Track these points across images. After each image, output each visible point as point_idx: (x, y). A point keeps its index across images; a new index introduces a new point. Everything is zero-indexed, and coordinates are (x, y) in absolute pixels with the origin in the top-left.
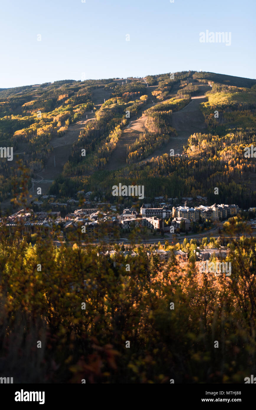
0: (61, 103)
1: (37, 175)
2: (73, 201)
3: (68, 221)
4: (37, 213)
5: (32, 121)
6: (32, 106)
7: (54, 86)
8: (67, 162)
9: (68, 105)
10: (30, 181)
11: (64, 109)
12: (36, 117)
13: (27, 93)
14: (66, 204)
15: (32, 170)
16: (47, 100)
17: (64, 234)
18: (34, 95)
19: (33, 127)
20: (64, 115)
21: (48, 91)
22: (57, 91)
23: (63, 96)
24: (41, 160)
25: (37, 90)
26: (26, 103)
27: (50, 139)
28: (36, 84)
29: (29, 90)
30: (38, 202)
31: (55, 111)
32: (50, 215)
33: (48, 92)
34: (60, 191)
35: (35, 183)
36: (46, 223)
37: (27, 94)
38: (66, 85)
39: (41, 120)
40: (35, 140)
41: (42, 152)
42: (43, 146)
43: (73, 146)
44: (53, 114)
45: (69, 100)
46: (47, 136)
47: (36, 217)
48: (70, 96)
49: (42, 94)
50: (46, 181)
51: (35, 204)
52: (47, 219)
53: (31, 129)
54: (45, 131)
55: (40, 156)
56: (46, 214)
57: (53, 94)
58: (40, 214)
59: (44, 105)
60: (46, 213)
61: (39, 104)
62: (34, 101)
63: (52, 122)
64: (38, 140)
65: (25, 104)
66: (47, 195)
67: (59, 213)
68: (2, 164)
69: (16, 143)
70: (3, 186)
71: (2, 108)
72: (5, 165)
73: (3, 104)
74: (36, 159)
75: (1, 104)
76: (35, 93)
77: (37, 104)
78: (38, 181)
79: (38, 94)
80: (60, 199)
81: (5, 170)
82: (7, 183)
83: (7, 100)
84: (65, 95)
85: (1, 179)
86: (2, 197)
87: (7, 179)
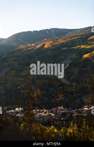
26: (90, 37)
68: (75, 76)
69: (84, 62)
70: (76, 89)
71: (76, 41)
72: (77, 76)
73: (77, 38)
75: (75, 38)
81: (77, 79)
82: (78, 88)
83: (79, 36)
85: (75, 85)
86: (75, 97)
87: (78, 85)
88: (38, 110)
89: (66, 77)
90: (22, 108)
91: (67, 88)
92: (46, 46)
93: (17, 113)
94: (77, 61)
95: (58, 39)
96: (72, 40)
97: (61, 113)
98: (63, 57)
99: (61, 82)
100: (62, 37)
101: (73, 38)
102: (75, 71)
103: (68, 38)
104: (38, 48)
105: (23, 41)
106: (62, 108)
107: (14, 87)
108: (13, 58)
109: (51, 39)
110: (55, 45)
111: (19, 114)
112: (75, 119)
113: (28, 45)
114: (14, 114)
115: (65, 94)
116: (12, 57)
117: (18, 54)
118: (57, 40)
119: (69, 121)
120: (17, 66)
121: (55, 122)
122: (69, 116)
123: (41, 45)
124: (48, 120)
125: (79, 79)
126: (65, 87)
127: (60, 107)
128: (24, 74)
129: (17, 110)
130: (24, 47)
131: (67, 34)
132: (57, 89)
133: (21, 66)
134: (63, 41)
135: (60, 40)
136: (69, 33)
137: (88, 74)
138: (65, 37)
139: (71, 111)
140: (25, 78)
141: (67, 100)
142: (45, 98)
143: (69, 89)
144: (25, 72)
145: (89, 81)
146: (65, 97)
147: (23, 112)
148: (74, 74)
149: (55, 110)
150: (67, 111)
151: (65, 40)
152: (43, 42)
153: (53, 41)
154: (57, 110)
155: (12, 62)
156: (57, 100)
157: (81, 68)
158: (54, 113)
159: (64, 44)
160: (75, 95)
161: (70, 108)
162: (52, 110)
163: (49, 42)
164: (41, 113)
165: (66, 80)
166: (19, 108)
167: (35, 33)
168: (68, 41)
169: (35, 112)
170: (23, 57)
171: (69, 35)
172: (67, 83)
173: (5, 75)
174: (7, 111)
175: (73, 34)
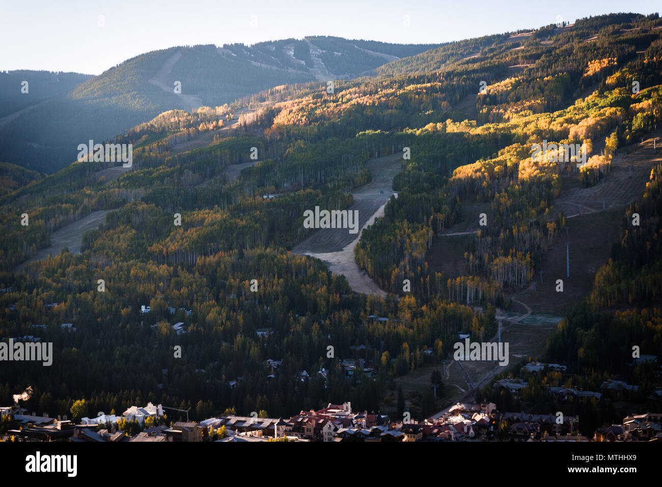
0: (596, 83)
1: (513, 298)
2: (619, 385)
4: (509, 415)
5: (506, 139)
6: (508, 93)
7: (574, 33)
8: (607, 263)
9: (617, 91)
10: (492, 317)
11: (602, 102)
12: (516, 126)
13: (495, 55)
14: (598, 395)
15: (498, 283)
16: (553, 75)
18: (515, 61)
19: (507, 155)
20: (603, 120)
21: (555, 48)
22: (585, 49)
23: (600, 63)
24: (528, 256)
25: (523, 47)
26: (489, 84)
27: (555, 191)
29: (500, 48)
30: (511, 382)
31: (575, 108)
32: (548, 426)
33: (558, 51)
34: (581, 352)
35: (505, 323)
37: (494, 60)
38: (610, 28)
39: (533, 133)
40: (512, 195)
41: (529, 231)
42: (533, 211)
44: (568, 116)
45: (618, 74)
46: (548, 183)
47: (502, 426)
48: (622, 62)
49: (538, 57)
50: (539, 318)
51: (502, 388)
52: (538, 436)
53: (499, 163)
54: (542, 169)
55: (525, 242)
56: (533, 420)
57: (571, 57)
58: (515, 418)
59: (542, 90)
60: (535, 418)
61: (528, 87)
62: (513, 80)
63: (565, 142)
64: (522, 193)
65: (488, 88)
66: (540, 362)
67: (573, 420)
68: (414, 262)
69: (455, 201)
70: (411, 327)
71: (421, 102)
72: (421, 267)
73: (426, 88)
74: (511, 250)
75: (420, 89)
76: (518, 57)
77: (523, 88)
78: (516, 317)
79: (525, 57)
80: (580, 378)
81: (422, 279)
82: (424, 320)
83: (437, 78)
84: (606, 61)
85: (409, 307)
86: (408, 361)
87: (424, 308)
88: (233, 420)
89: (369, 270)
90: (160, 407)
91: (371, 321)
92: (280, 120)
93: (134, 427)
94: (424, 194)
96: (404, 97)
97: (340, 435)
98: (360, 172)
99: (348, 290)
100: (359, 80)
101: (411, 87)
102: (414, 240)
103: (386, 87)
104: (247, 128)
106: (346, 410)
107: (124, 306)
109: (308, 84)
110: (322, 117)
111: (141, 434)
113: (199, 111)
114: (117, 435)
115: (363, 347)
116: (122, 163)
117: (151, 150)
120: (140, 208)
123: (260, 112)
125: (428, 279)
126: (362, 314)
127: (338, 409)
128: (173, 247)
129: (134, 417)
130: (178, 118)
131: (383, 67)
132: (328, 322)
133: (160, 207)
134: (364, 100)
135: (350, 93)
136: (391, 64)
137: (471, 257)
138: (370, 79)
139: (389, 430)
140: (179, 267)
141: (370, 373)
142: (269, 362)
143: (381, 322)
144: (178, 237)
145: (475, 287)
146: (362, 361)
147: (163, 427)
148: (406, 252)
149: (314, 422)
150: (368, 427)
151: (371, 95)
152: (270, 98)
153: (313, 98)
154: (321, 421)
155: (119, 187)
156: (325, 375)
157: (443, 228)
158: (309, 434)
159: (365, 112)
160: (411, 351)
161: (383, 415)
162: (300, 420)
163: (297, 100)
164: (246, 434)
165: (369, 280)
166: (143, 404)
167: (233, 54)
168: (383, 99)
169: (216, 427)
170: (172, 168)
171: (393, 72)
172: (375, 294)
173: (83, 250)
174: (86, 419)
175: (409, 69)
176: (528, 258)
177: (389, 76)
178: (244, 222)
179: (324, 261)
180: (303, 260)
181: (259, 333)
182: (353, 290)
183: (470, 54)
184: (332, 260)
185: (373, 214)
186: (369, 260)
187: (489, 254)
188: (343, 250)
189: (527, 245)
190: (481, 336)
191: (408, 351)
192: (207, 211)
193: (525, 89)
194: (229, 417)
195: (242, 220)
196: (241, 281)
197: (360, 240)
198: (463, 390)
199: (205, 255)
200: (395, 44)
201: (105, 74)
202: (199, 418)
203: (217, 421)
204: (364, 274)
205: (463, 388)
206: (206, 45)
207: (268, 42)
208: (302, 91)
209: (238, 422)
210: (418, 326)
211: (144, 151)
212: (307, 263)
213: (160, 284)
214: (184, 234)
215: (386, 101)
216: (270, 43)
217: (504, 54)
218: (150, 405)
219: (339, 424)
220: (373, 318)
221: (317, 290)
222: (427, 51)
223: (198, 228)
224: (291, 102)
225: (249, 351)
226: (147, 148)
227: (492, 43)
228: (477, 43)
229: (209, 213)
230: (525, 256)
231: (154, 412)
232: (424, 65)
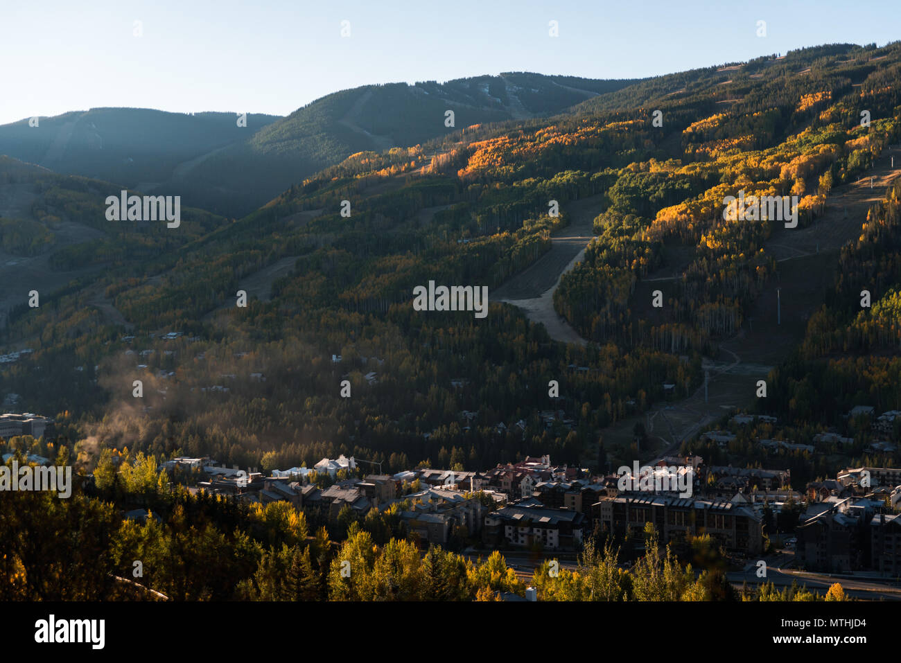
0: (809, 118)
1: (720, 347)
2: (833, 438)
3: (814, 504)
4: (716, 469)
5: (714, 180)
6: (715, 130)
7: (786, 66)
8: (821, 310)
9: (831, 126)
10: (698, 367)
11: (815, 139)
12: (723, 165)
14: (811, 448)
15: (705, 331)
16: (763, 111)
17: (800, 546)
18: (723, 96)
19: (714, 196)
20: (815, 157)
21: (765, 82)
22: (797, 83)
23: (813, 97)
24: (736, 302)
25: (730, 82)
26: (695, 121)
27: (765, 234)
28: (730, 62)
29: (707, 82)
30: (718, 434)
31: (786, 146)
32: (757, 480)
33: (768, 85)
34: (792, 403)
35: (712, 373)
36: (741, 505)
37: (701, 95)
38: (824, 60)
39: (742, 173)
40: (719, 238)
41: (738, 276)
43: (843, 256)
44: (779, 154)
45: (832, 109)
46: (757, 225)
47: (709, 480)
48: (837, 96)
49: (747, 91)
50: (748, 367)
51: (709, 440)
52: (747, 492)
53: (707, 204)
55: (733, 288)
56: (742, 474)
57: (783, 92)
58: (723, 472)
59: (751, 127)
60: (744, 472)
61: (737, 123)
62: (720, 116)
63: (776, 181)
64: (729, 236)
65: (693, 125)
66: (749, 413)
67: (784, 474)
68: (616, 309)
69: (659, 245)
70: (613, 377)
71: (622, 140)
72: (623, 314)
73: (628, 126)
74: (718, 296)
75: (621, 126)
76: (726, 92)
77: (731, 125)
78: (723, 366)
79: (734, 92)
80: (792, 430)
81: (624, 327)
82: (626, 370)
83: (640, 115)
84: (820, 95)
85: (611, 356)
86: (609, 412)
87: (626, 357)
88: (427, 473)
89: (569, 317)
90: (352, 459)
91: (571, 370)
92: (475, 163)
93: (326, 480)
94: (627, 237)
95: (535, 125)
96: (605, 135)
97: (538, 489)
99: (547, 339)
101: (611, 125)
102: (616, 285)
103: (586, 125)
104: (439, 170)
105: (368, 134)
106: (545, 463)
107: (314, 355)
108: (314, 213)
109: (504, 123)
110: (519, 157)
111: (333, 487)
112: (607, 523)
113: (391, 152)
114: (309, 488)
116: (311, 208)
118: (531, 130)
119: (578, 533)
120: (330, 254)
121: (508, 531)
122: (578, 507)
123: (453, 152)
124: (475, 520)
126: (561, 363)
127: (536, 462)
128: (365, 295)
129: (326, 469)
130: (369, 160)
131: (582, 104)
132: (525, 371)
133: (350, 253)
134: (562, 139)
135: (548, 132)
136: (591, 100)
137: (677, 302)
138: (569, 116)
139: (590, 484)
140: (371, 315)
141: (570, 425)
142: (465, 414)
143: (581, 371)
144: (370, 283)
145: (680, 335)
146: (562, 413)
147: (355, 480)
148: (607, 299)
149: (511, 475)
150: (568, 482)
151: (570, 133)
152: (465, 137)
153: (509, 138)
154: (519, 475)
155: (308, 232)
156: (522, 427)
157: (647, 273)
158: (506, 487)
159: (563, 152)
160: (613, 402)
161: (584, 468)
162: (497, 473)
163: (492, 140)
164: (441, 488)
165: (569, 328)
166: (334, 457)
167: (426, 93)
168: (583, 138)
169: (410, 479)
170: (363, 212)
171: (593, 109)
172: (575, 343)
173: (272, 297)
174: (276, 472)
175: (611, 105)
176: (737, 305)
177: (589, 113)
178: (438, 268)
179: (521, 308)
180: (500, 307)
181: (454, 383)
182: (552, 338)
183: (677, 89)
184: (530, 307)
185: (573, 259)
186: (569, 307)
187: (695, 300)
188: (540, 297)
189: (736, 290)
190: (687, 386)
191: (609, 403)
192: (399, 256)
193: (733, 126)
194: (423, 470)
195: (435, 265)
196: (435, 329)
197: (559, 286)
198: (668, 443)
199: (397, 302)
200: (595, 80)
201: (294, 115)
202: (392, 471)
203: (411, 474)
204: (564, 322)
205: (667, 441)
206: (398, 84)
207: (462, 79)
208: (498, 130)
209: (432, 475)
210: (620, 376)
211: (334, 194)
212: (504, 311)
213: (351, 333)
214: (375, 280)
215: (585, 140)
216: (463, 80)
217: (711, 88)
218: (342, 457)
219: (537, 478)
220: (572, 368)
221: (514, 338)
222: (629, 87)
223: (390, 274)
224: (486, 142)
225: (444, 402)
226: (337, 191)
227: (698, 77)
228: (682, 78)
229: (401, 259)
230: (733, 302)
231: (347, 465)
232: (626, 102)
